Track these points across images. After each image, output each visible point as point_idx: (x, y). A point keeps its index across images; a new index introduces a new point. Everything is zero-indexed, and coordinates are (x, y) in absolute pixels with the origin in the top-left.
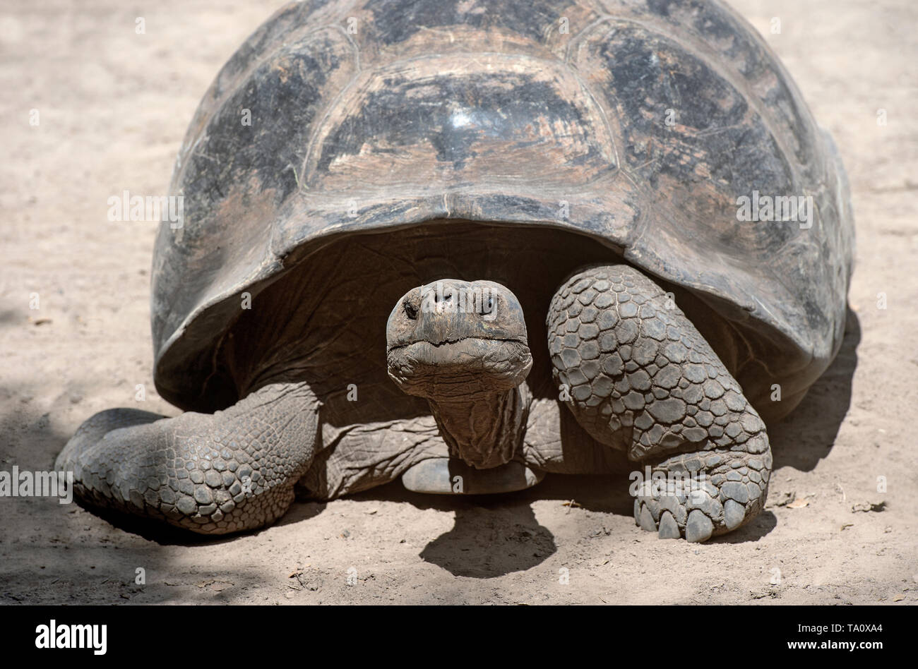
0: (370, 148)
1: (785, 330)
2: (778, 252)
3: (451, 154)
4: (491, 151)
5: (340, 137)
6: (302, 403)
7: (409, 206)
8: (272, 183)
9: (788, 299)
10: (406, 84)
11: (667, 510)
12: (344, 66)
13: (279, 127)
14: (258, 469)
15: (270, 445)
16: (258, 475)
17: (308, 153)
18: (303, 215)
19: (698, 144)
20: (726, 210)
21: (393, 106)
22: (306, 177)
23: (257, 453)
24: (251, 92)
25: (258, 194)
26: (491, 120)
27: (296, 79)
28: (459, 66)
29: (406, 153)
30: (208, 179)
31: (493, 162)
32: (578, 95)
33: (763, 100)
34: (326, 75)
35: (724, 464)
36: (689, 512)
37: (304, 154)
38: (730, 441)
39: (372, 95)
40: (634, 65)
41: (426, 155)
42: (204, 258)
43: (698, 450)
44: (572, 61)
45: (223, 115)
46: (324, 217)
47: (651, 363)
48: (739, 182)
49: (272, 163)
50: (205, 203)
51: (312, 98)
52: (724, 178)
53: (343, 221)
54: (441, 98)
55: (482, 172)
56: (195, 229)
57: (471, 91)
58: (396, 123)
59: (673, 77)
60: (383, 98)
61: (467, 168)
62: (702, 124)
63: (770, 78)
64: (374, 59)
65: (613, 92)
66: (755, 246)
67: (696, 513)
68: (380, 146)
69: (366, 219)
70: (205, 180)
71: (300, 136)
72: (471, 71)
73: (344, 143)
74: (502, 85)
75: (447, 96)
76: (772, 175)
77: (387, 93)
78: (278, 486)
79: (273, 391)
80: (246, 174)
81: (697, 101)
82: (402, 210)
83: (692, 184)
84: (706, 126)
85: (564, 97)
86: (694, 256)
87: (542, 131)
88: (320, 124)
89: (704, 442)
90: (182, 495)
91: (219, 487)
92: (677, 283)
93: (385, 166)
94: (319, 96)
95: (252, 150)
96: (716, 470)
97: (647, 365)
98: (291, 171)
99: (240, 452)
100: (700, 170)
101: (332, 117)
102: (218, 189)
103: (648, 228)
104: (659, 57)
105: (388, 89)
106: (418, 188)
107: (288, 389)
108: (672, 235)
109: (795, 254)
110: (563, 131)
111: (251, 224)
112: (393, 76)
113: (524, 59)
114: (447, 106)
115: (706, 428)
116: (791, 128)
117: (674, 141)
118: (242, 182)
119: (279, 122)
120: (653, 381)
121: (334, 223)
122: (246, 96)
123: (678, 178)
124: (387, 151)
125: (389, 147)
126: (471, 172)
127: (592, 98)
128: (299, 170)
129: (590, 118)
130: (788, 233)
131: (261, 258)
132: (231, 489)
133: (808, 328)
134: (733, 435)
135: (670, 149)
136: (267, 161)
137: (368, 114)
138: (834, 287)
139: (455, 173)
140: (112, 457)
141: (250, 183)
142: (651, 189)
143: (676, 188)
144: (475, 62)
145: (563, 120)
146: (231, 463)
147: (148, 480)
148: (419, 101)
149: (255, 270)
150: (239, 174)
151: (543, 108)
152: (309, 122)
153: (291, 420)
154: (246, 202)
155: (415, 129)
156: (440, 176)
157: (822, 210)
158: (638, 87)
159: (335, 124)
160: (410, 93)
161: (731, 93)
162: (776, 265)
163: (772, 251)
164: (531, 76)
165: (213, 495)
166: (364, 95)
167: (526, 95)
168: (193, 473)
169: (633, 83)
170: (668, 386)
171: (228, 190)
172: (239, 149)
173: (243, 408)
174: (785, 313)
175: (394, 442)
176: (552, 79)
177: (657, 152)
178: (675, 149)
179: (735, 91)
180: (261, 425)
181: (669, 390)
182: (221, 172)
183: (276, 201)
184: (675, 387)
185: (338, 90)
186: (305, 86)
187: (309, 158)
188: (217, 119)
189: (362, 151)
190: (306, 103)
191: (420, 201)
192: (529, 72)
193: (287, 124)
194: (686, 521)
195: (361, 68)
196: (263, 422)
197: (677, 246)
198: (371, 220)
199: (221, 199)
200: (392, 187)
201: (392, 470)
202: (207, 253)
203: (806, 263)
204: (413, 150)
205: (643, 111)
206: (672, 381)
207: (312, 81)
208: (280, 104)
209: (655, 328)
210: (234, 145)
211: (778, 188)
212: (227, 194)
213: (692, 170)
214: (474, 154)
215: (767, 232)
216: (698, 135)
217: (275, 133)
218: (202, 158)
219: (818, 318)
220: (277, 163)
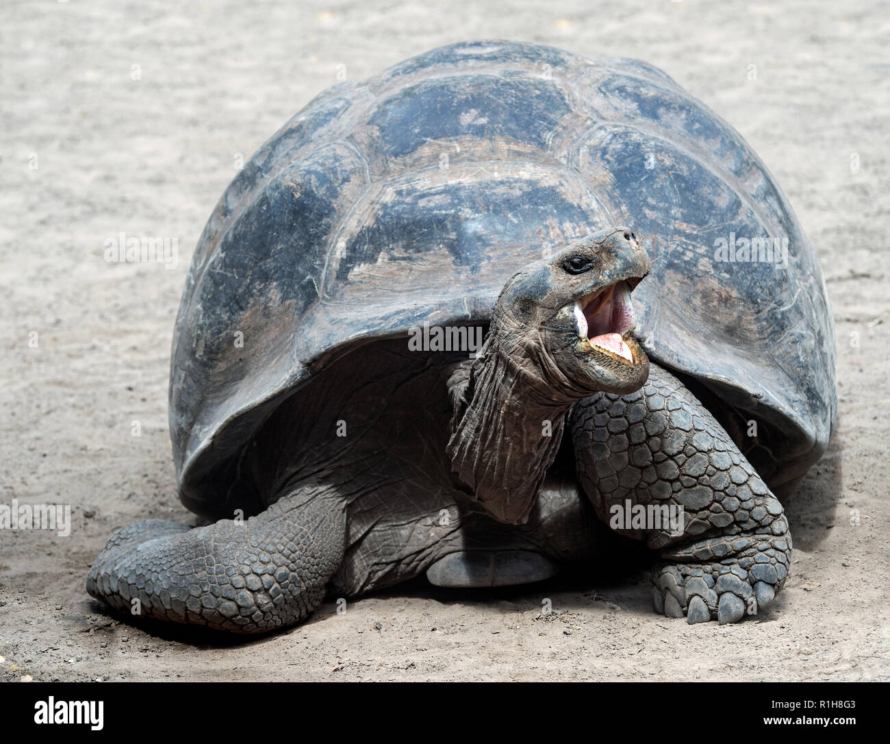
0: (387, 257)
1: (791, 415)
2: (779, 341)
3: (467, 258)
4: (505, 254)
5: (357, 247)
6: (330, 504)
7: (431, 311)
8: (292, 295)
9: (790, 385)
10: (418, 194)
11: (697, 595)
12: (355, 180)
13: (296, 240)
14: (294, 571)
15: (305, 547)
16: (294, 577)
17: (326, 263)
18: (326, 324)
19: (699, 240)
20: (729, 302)
21: (406, 216)
22: (325, 286)
23: (293, 555)
24: (264, 208)
25: (278, 306)
26: (503, 224)
27: (308, 194)
28: (466, 175)
29: (422, 259)
30: (227, 294)
31: (507, 264)
32: (584, 198)
33: (753, 196)
34: (339, 189)
35: (751, 547)
36: (719, 595)
37: (322, 265)
38: (755, 525)
39: (385, 206)
40: (634, 167)
41: (442, 261)
42: (226, 370)
43: (724, 535)
44: (574, 165)
45: (236, 232)
46: (348, 324)
47: (679, 453)
48: (739, 275)
49: (291, 275)
50: (225, 317)
51: (327, 212)
52: (725, 271)
53: (368, 327)
54: (453, 205)
55: (498, 275)
56: (217, 342)
57: (481, 198)
58: (411, 232)
59: (672, 177)
60: (396, 208)
61: (483, 271)
62: (702, 220)
63: (756, 175)
64: (384, 172)
65: (617, 193)
66: (757, 335)
67: (728, 596)
68: (396, 254)
69: (391, 324)
70: (223, 295)
71: (317, 248)
72: (479, 179)
73: (361, 253)
74: (510, 191)
75: (459, 204)
76: (768, 268)
77: (399, 203)
78: (314, 586)
79: (303, 494)
80: (265, 287)
81: (695, 199)
82: (425, 315)
83: (696, 279)
84: (706, 223)
85: (570, 201)
86: (703, 348)
87: (551, 233)
88: (337, 235)
89: (730, 527)
90: (224, 600)
91: (259, 591)
92: (691, 373)
93: (403, 273)
94: (333, 209)
95: (270, 264)
96: (743, 554)
97: (676, 455)
98: (310, 282)
99: (277, 555)
100: (702, 265)
101: (348, 228)
102: (237, 302)
103: (659, 323)
104: (656, 159)
105: (400, 199)
106: (437, 293)
107: (317, 492)
108: (681, 328)
109: (794, 342)
110: (573, 232)
111: (273, 335)
112: (404, 187)
113: (529, 166)
114: (460, 213)
115: (732, 513)
116: (780, 222)
117: (677, 238)
118: (261, 295)
119: (296, 235)
120: (680, 470)
121: (359, 330)
122: (259, 212)
123: (682, 273)
124: (404, 259)
125: (405, 255)
126: (488, 275)
127: (597, 200)
128: (319, 281)
129: (596, 219)
130: (786, 323)
131: (287, 367)
132: (271, 591)
133: (810, 413)
134: (758, 518)
135: (675, 246)
136: (286, 273)
137: (383, 224)
138: (829, 373)
139: (472, 277)
140: (149, 567)
141: (269, 295)
142: (659, 285)
143: (682, 283)
144: (482, 170)
145: (571, 222)
146: (270, 566)
147: (189, 588)
148: (431, 209)
149: (282, 379)
150: (258, 287)
151: (552, 211)
152: (326, 234)
153: (321, 521)
154: (267, 313)
155: (430, 237)
156: (457, 281)
157: (814, 299)
158: (639, 188)
159: (351, 235)
160: (422, 203)
161: (726, 190)
162: (777, 353)
163: (773, 340)
164: (537, 182)
165: (255, 598)
166: (377, 207)
167: (535, 200)
168: (234, 578)
169: (635, 185)
170: (696, 475)
171: (248, 303)
172: (256, 263)
173: (276, 513)
174: (789, 400)
175: (421, 537)
176: (558, 183)
177: (662, 249)
178: (678, 245)
179: (728, 188)
180: (294, 528)
181: (697, 478)
182: (239, 287)
183: (297, 312)
184: (703, 475)
185: (351, 202)
186: (318, 200)
187: (327, 269)
188: (230, 236)
189: (380, 260)
190: (321, 216)
191: (441, 305)
192: (535, 177)
193: (304, 237)
194: (718, 604)
195: (371, 181)
196: (296, 525)
197: (686, 339)
198: (396, 325)
199: (241, 313)
200: (411, 293)
201: (417, 565)
202: (229, 364)
203: (805, 351)
204: (430, 257)
205: (647, 211)
206: (700, 469)
207: (325, 195)
208: (295, 219)
209: (682, 419)
210: (250, 259)
211: (775, 280)
212: (246, 307)
213: (695, 265)
214: (489, 258)
215: (768, 322)
216: (699, 231)
217: (292, 246)
218: (218, 273)
219: (818, 403)
220: (296, 274)
